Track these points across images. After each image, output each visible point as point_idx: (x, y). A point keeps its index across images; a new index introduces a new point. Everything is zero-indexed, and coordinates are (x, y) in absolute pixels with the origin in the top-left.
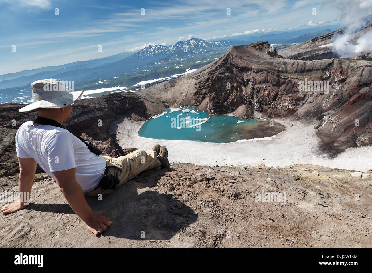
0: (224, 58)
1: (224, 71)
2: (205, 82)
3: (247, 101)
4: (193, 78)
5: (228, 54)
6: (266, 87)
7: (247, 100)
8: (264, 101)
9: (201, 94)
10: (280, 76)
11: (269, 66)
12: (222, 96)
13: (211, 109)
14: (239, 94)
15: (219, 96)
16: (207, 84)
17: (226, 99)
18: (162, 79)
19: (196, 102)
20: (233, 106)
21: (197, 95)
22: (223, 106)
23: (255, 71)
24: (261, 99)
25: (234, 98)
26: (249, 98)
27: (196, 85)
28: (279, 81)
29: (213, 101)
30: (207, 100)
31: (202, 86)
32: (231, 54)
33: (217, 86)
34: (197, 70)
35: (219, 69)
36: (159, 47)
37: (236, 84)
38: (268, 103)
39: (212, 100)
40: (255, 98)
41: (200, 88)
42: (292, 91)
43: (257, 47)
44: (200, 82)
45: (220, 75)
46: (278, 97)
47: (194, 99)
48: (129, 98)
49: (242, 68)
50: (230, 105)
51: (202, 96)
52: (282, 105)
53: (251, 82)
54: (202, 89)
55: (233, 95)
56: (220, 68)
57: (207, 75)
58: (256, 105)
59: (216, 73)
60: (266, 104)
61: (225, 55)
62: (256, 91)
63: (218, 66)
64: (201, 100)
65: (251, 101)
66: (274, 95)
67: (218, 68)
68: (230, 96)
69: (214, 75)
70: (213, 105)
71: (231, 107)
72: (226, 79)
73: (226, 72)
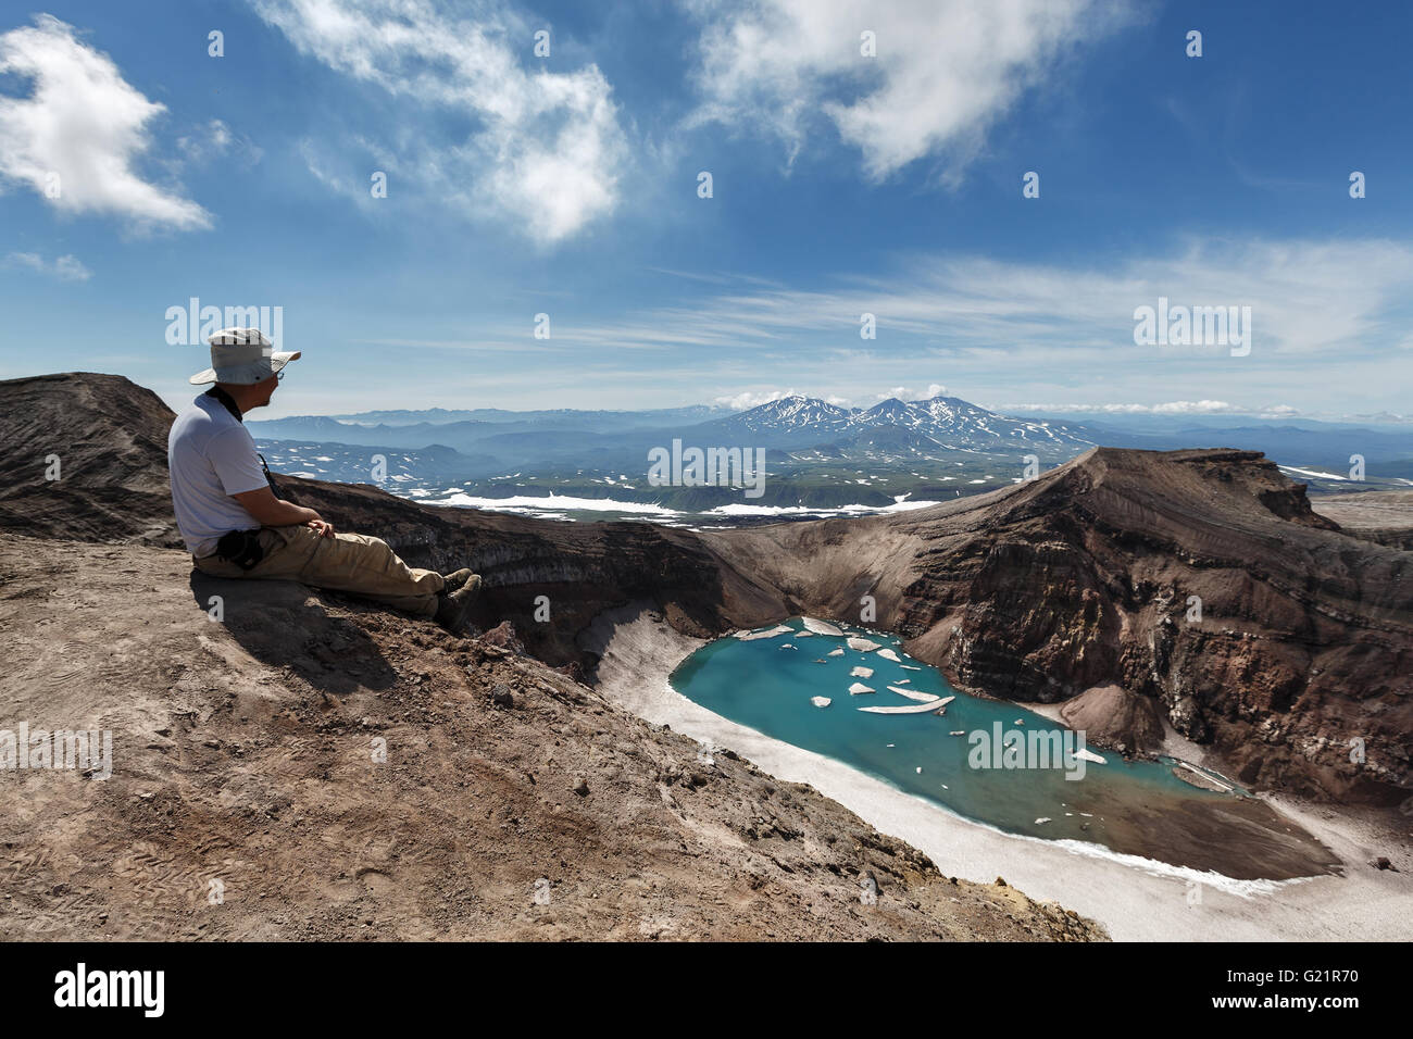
0: (1050, 484)
1: (1044, 531)
2: (957, 555)
3: (1133, 677)
4: (912, 532)
5: (1073, 471)
6: (1237, 637)
7: (1134, 671)
8: (1221, 697)
9: (934, 598)
10: (1316, 603)
11: (1264, 554)
12: (1017, 626)
13: (962, 666)
14: (1099, 637)
15: (1007, 622)
16: (963, 564)
17: (1035, 640)
18: (803, 510)
19: (905, 622)
20: (1065, 678)
21: (918, 596)
22: (1015, 667)
23: (1186, 558)
24: (1206, 686)
25: (1073, 648)
26: (1146, 666)
27: (919, 556)
28: (1312, 628)
29: (977, 635)
30: (952, 624)
31: (945, 568)
32: (1085, 472)
33: (1005, 582)
34: (935, 507)
35: (1024, 520)
36: (817, 407)
37: (1090, 593)
38: (1242, 712)
39: (974, 630)
40: (1175, 672)
41: (932, 574)
43: (1210, 465)
44: (936, 552)
45: (1026, 543)
46: (1301, 699)
47: (903, 610)
49: (1128, 534)
50: (1051, 673)
51: (938, 603)
52: (1322, 740)
53: (1163, 597)
54: (942, 578)
55: (1072, 631)
56: (1029, 518)
57: (970, 531)
58: (1179, 706)
59: (1008, 530)
60: (1235, 716)
61: (1059, 473)
62: (1186, 642)
63: (1023, 507)
64: (928, 618)
65: (1155, 679)
66: (1279, 680)
68: (1056, 635)
69: (1002, 536)
70: (976, 651)
71: (1052, 681)
72: (1049, 563)
73: (1053, 538)
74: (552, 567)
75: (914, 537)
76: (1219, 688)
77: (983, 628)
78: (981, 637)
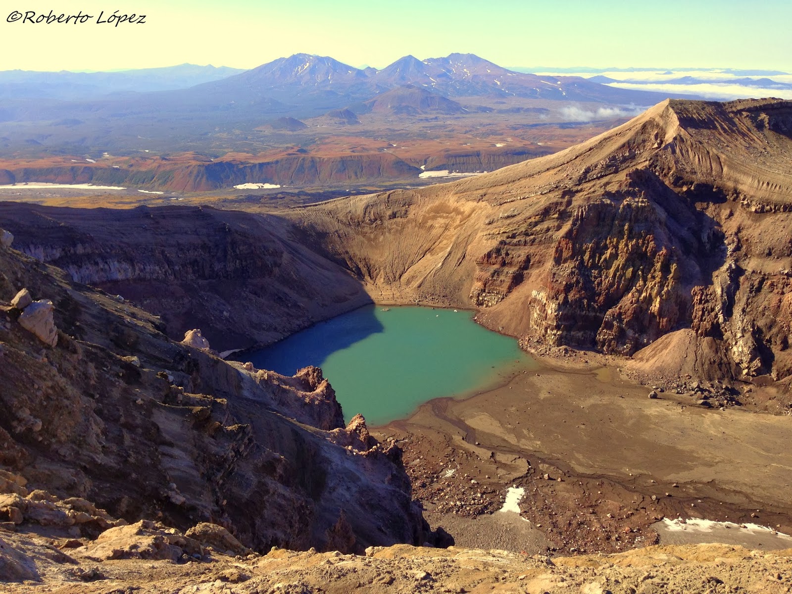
0: (623, 140)
2: (533, 220)
3: (701, 321)
4: (481, 198)
5: (645, 126)
7: (703, 314)
8: (774, 331)
9: (511, 264)
13: (547, 328)
14: (673, 288)
15: (589, 281)
16: (538, 228)
17: (615, 297)
19: (482, 291)
20: (642, 330)
21: (495, 264)
22: (597, 323)
23: (750, 207)
24: (763, 322)
25: (649, 300)
26: (713, 310)
27: (490, 223)
29: (562, 296)
30: (530, 288)
31: (521, 234)
32: (656, 126)
35: (598, 178)
37: (667, 247)
39: (558, 292)
40: (737, 311)
41: (508, 240)
44: (509, 217)
45: (607, 201)
47: (479, 280)
50: (630, 325)
51: (514, 269)
53: (729, 244)
54: (519, 244)
55: (649, 284)
56: (602, 176)
58: (741, 342)
59: (581, 190)
61: (630, 129)
62: (748, 283)
64: (507, 284)
65: (721, 320)
67: (594, 174)
68: (634, 289)
70: (560, 312)
71: (631, 333)
72: (630, 221)
73: (634, 195)
74: (97, 264)
75: (483, 204)
76: (773, 323)
77: (568, 288)
78: (566, 298)
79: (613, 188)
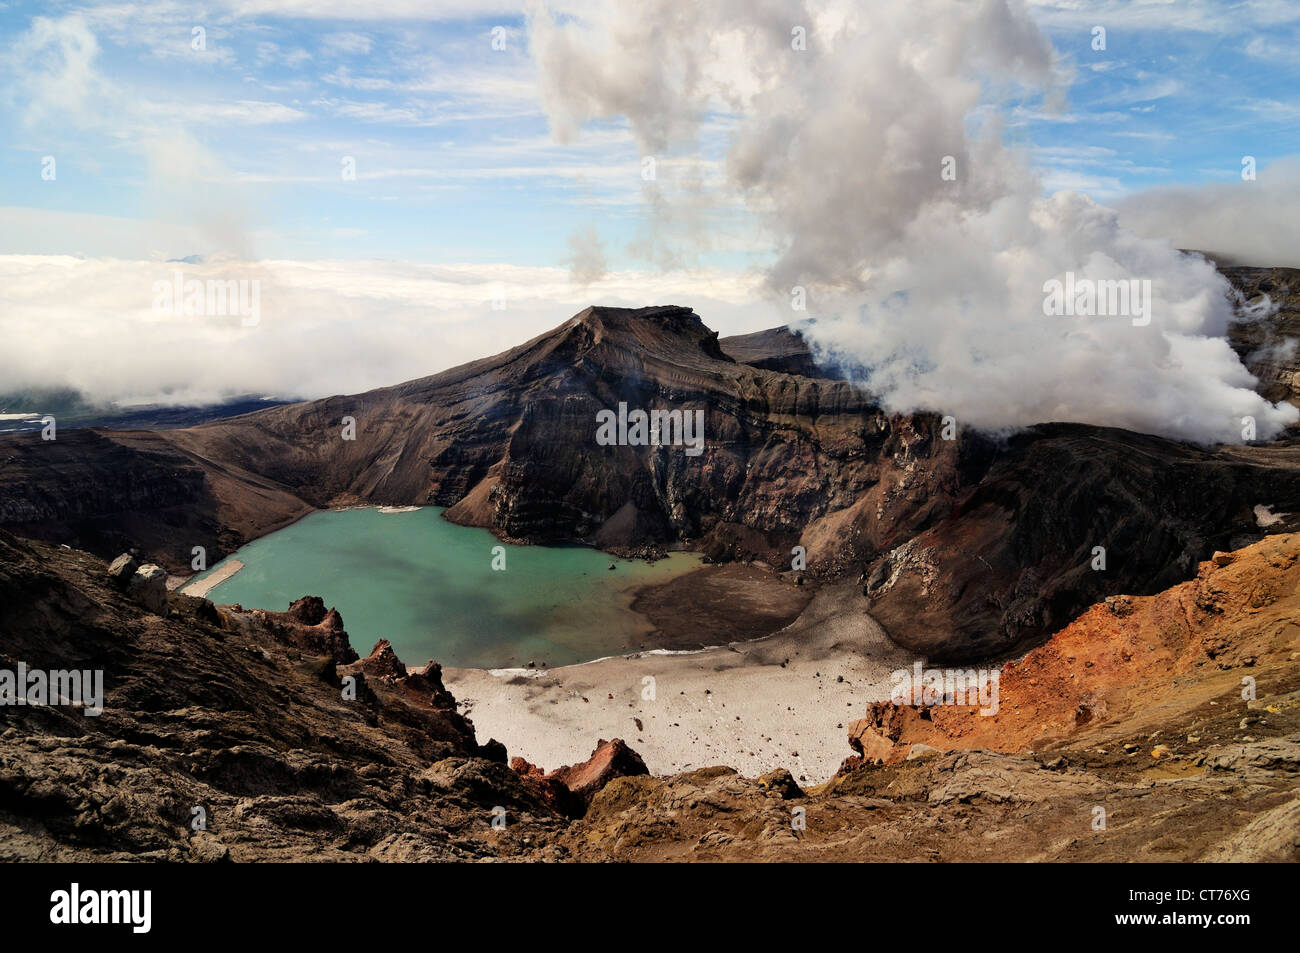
0: (559, 342)
1: (567, 385)
2: (484, 418)
3: (642, 496)
4: (428, 400)
5: (577, 330)
6: (705, 451)
7: (642, 492)
8: (700, 497)
9: (467, 463)
10: (747, 417)
11: (712, 385)
12: (554, 473)
13: (510, 521)
14: (617, 470)
16: (490, 425)
17: (568, 483)
19: (440, 492)
20: (595, 511)
21: (451, 463)
22: (556, 510)
23: (667, 395)
24: (689, 491)
25: (599, 483)
26: (650, 486)
27: (441, 424)
28: (745, 434)
29: (520, 489)
30: (490, 483)
31: (474, 432)
32: (586, 330)
33: (540, 435)
35: (540, 377)
38: (712, 505)
39: (518, 485)
40: (670, 487)
41: (462, 440)
42: (785, 468)
43: (665, 320)
44: (459, 417)
45: (553, 397)
46: (744, 486)
47: (436, 481)
48: (141, 453)
50: (583, 508)
51: (472, 466)
52: (757, 511)
54: (473, 442)
55: (597, 469)
56: (544, 375)
57: (489, 393)
58: (675, 511)
59: (527, 388)
60: (708, 510)
62: (674, 461)
63: (538, 365)
64: (464, 484)
65: (658, 494)
66: (731, 477)
67: (537, 372)
68: (585, 475)
70: (522, 503)
71: (585, 515)
72: (575, 413)
73: (574, 390)
75: (431, 406)
76: (698, 491)
77: (526, 481)
78: (525, 490)
79: (556, 384)
